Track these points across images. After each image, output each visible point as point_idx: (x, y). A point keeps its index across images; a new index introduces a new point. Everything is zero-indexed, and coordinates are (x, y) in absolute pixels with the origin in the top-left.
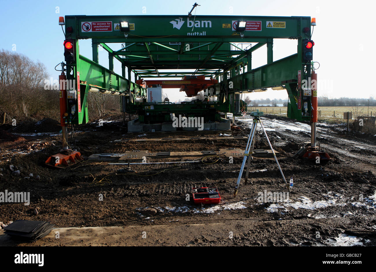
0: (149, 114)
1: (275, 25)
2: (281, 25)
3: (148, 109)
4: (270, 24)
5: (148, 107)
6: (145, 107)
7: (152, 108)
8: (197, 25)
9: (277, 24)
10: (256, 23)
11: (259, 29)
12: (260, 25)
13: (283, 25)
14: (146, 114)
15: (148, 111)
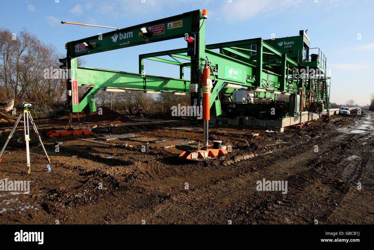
0: (231, 111)
1: (174, 25)
2: (179, 24)
3: (231, 107)
4: (170, 25)
5: (231, 106)
6: (230, 105)
7: (234, 106)
8: (125, 37)
9: (176, 24)
10: (160, 27)
11: (162, 31)
12: (163, 28)
13: (180, 24)
14: (229, 111)
15: (231, 108)
